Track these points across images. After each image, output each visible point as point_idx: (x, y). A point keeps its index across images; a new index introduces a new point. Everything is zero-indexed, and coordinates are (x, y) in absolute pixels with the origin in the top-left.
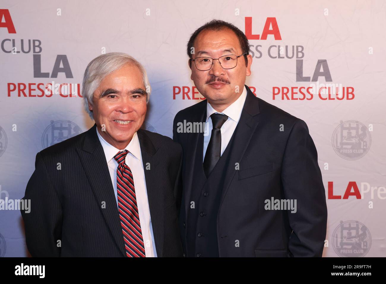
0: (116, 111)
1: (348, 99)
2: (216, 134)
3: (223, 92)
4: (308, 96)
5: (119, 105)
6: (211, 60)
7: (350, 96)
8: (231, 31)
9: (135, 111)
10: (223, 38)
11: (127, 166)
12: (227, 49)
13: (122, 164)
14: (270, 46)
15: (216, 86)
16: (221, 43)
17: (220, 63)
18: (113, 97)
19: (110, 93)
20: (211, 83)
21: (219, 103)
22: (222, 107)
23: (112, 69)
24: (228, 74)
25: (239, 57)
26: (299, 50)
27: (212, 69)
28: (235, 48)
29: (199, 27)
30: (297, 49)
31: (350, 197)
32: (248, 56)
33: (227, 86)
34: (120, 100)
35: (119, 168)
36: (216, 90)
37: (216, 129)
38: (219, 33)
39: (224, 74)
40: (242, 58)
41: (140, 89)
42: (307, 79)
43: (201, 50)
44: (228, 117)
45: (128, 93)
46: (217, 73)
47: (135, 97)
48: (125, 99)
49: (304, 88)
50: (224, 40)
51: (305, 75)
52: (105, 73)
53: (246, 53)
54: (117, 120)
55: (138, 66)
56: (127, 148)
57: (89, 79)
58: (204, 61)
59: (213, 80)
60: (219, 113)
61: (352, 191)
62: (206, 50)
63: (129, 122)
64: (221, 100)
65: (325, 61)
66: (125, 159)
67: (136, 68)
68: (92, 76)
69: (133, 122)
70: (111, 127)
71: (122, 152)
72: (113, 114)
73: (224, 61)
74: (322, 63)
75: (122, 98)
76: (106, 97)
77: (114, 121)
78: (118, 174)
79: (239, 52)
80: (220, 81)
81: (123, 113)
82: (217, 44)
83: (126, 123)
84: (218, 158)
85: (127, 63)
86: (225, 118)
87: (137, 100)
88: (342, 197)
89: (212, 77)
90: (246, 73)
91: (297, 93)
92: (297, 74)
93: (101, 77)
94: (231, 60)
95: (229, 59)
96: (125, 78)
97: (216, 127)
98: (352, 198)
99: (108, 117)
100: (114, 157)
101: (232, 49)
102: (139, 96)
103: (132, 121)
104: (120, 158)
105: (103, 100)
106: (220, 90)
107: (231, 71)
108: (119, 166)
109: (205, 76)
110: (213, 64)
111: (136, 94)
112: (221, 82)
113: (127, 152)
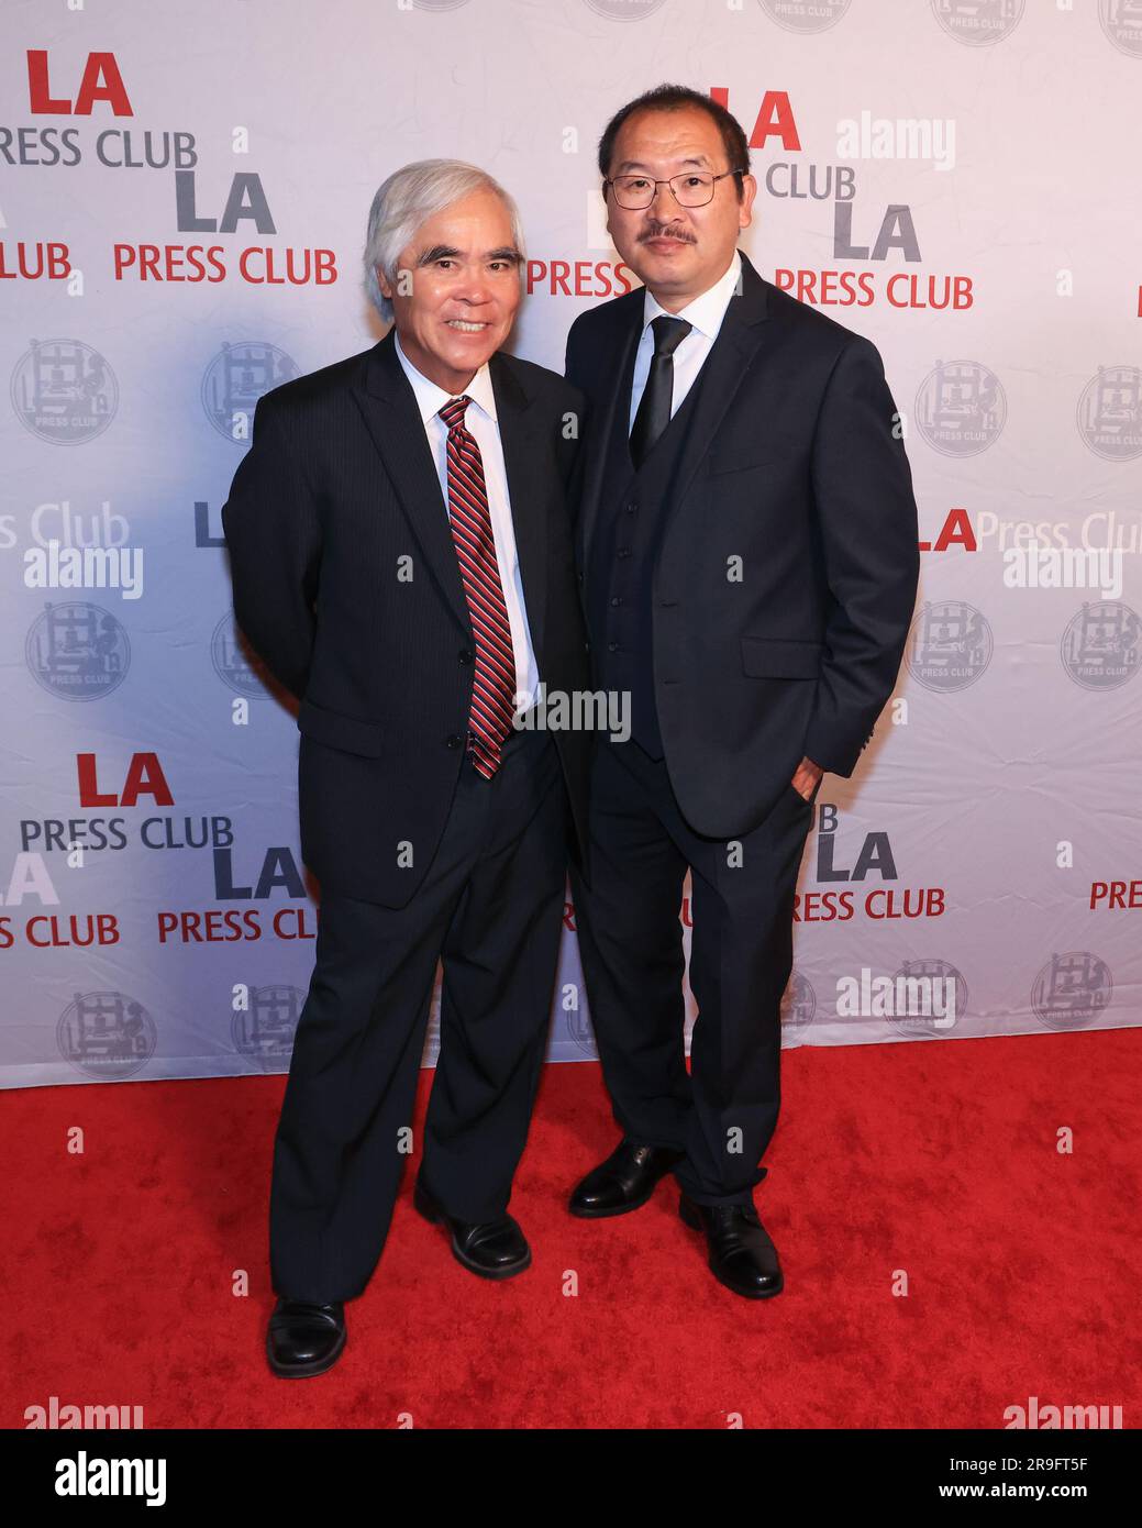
0: (455, 299)
1: (956, 306)
2: (662, 366)
3: (679, 264)
4: (862, 296)
5: (462, 286)
6: (653, 186)
7: (963, 300)
8: (705, 113)
9: (498, 301)
10: (683, 130)
11: (469, 434)
12: (692, 156)
13: (457, 428)
14: (771, 164)
15: (663, 247)
16: (676, 143)
17: (674, 192)
18: (445, 265)
19: (441, 256)
20: (651, 239)
21: (669, 291)
22: (678, 302)
23: (447, 200)
24: (693, 221)
25: (718, 178)
26: (843, 178)
27: (655, 207)
28: (712, 157)
29: (629, 102)
30: (839, 176)
31: (951, 546)
32: (744, 179)
33: (689, 249)
34: (463, 274)
35: (451, 439)
36: (661, 258)
37: (662, 354)
38: (673, 116)
39: (683, 219)
40: (728, 181)
41: (507, 248)
42: (860, 253)
43: (629, 159)
44: (691, 326)
45: (482, 258)
46: (666, 217)
47: (494, 267)
48: (474, 270)
49: (853, 275)
50: (684, 134)
51: (855, 242)
52: (428, 208)
53: (740, 170)
54: (455, 320)
55: (500, 194)
56: (467, 392)
57: (388, 222)
58: (635, 186)
59: (655, 233)
60: (672, 316)
61: (957, 531)
62: (642, 158)
63: (482, 325)
64: (676, 283)
65: (906, 209)
66: (463, 417)
67: (496, 198)
68: (397, 214)
69: (490, 326)
70: (440, 338)
71: (458, 401)
72: (448, 305)
73: (683, 186)
74: (898, 213)
75: (469, 269)
76: (430, 266)
77: (448, 322)
78: (449, 452)
79: (722, 165)
80: (673, 234)
81: (471, 304)
82: (667, 144)
83: (475, 327)
84: (666, 422)
85: (479, 186)
86: (684, 328)
87: (502, 274)
88: (933, 546)
89: (653, 226)
90: (738, 219)
91: (834, 287)
92: (836, 239)
93: (419, 217)
94: (699, 185)
95: (696, 183)
96: (477, 220)
97: (663, 348)
98: (956, 548)
99: (434, 312)
100: (440, 412)
101: (704, 159)
102: (506, 265)
103: (487, 324)
104: (453, 414)
105: (427, 272)
106: (673, 258)
107: (699, 213)
108: (450, 433)
109: (635, 223)
110: (656, 193)
111: (501, 261)
112: (675, 238)
113: (468, 400)
